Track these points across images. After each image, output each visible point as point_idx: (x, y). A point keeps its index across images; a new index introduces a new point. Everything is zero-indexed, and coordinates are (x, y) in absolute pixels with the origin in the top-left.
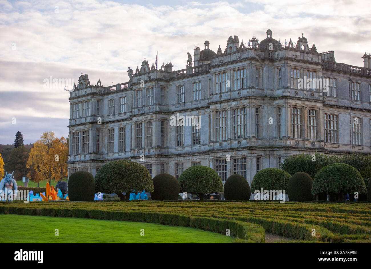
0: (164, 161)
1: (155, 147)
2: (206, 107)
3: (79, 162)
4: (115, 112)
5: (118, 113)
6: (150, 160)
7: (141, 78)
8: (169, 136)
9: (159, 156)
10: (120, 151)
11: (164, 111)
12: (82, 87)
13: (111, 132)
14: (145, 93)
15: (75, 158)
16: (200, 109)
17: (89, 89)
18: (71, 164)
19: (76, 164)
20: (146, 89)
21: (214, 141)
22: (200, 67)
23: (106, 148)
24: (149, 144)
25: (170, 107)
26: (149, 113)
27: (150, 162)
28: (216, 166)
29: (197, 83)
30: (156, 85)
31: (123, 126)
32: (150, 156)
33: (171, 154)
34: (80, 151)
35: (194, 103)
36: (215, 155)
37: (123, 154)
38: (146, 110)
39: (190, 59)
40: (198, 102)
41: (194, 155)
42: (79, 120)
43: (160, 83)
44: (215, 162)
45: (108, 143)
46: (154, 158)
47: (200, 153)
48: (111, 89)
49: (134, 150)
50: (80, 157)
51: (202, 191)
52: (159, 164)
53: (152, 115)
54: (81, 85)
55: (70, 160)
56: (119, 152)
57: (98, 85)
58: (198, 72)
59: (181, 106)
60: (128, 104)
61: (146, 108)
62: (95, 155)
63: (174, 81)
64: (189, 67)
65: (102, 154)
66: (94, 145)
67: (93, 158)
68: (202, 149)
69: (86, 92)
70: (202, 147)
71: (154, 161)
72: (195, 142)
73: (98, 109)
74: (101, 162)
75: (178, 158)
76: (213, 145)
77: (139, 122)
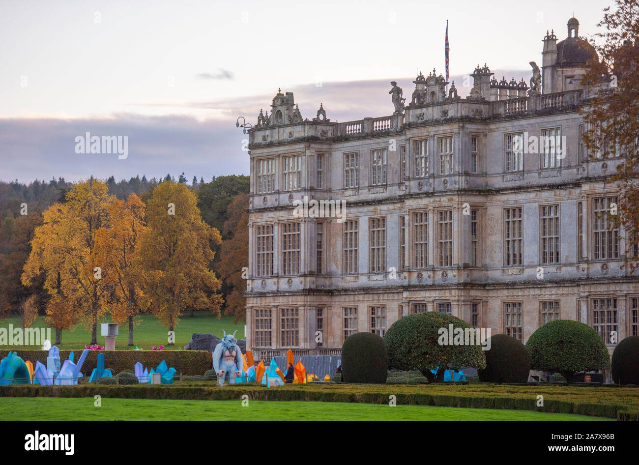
0: (478, 298)
1: (458, 267)
2: (573, 184)
3: (277, 294)
4: (360, 181)
5: (367, 184)
6: (448, 295)
7: (425, 112)
8: (489, 242)
9: (466, 286)
10: (373, 271)
11: (476, 189)
12: (279, 120)
13: (351, 227)
14: (434, 146)
15: (264, 284)
16: (558, 188)
17: (299, 128)
18: (255, 299)
19: (268, 299)
20: (436, 138)
21: (590, 259)
22: (560, 95)
23: (340, 263)
24: (445, 259)
25: (491, 179)
26: (445, 192)
27: (447, 298)
28: (595, 312)
29: (552, 129)
30: (461, 132)
31: (380, 215)
32: (447, 285)
33: (493, 282)
34: (278, 269)
35: (544, 174)
36: (593, 289)
37: (380, 277)
38: (438, 184)
39: (536, 77)
40: (555, 173)
41: (545, 286)
42: (274, 199)
43: (468, 126)
44: (593, 304)
45: (344, 253)
46: (457, 291)
47: (559, 283)
48: (348, 128)
49: (410, 272)
50: (278, 282)
51: (571, 366)
52: (466, 303)
53: (451, 197)
54: (276, 117)
55: (252, 289)
56: (370, 273)
57: (318, 118)
58: (556, 107)
59: (517, 178)
60: (390, 165)
61: (437, 180)
62: (314, 279)
63: (500, 122)
64: (533, 93)
65: (329, 275)
66: (311, 256)
67: (310, 285)
68: (562, 273)
69: (290, 133)
70: (564, 269)
71: (457, 298)
72: (548, 257)
73: (319, 173)
74: (328, 295)
75: (510, 291)
76: (588, 269)
77: (421, 211)
